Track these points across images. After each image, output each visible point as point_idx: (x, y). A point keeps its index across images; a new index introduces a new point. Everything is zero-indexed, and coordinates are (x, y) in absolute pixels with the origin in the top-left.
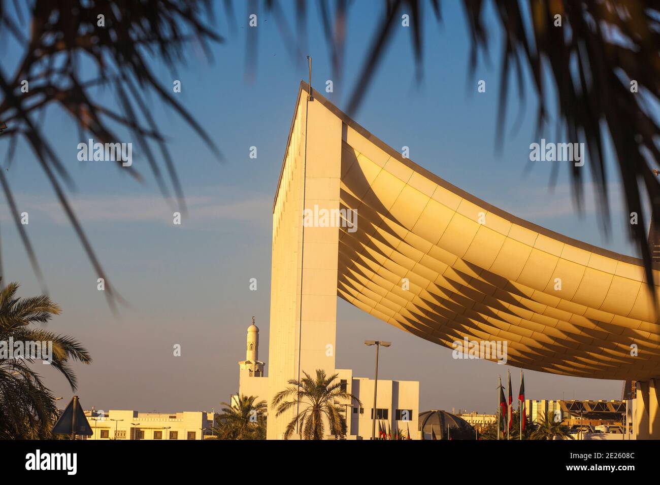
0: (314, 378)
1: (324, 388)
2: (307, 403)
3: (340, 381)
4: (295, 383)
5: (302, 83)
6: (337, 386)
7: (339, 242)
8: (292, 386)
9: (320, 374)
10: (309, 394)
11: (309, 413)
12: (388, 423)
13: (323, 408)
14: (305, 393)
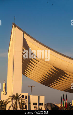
0: (16, 95)
1: (18, 97)
2: (14, 101)
3: (22, 96)
4: (11, 96)
5: (13, 23)
6: (21, 97)
7: (22, 62)
8: (10, 97)
9: (17, 94)
10: (14, 99)
11: (14, 104)
12: (37, 106)
13: (18, 103)
14: (13, 99)
